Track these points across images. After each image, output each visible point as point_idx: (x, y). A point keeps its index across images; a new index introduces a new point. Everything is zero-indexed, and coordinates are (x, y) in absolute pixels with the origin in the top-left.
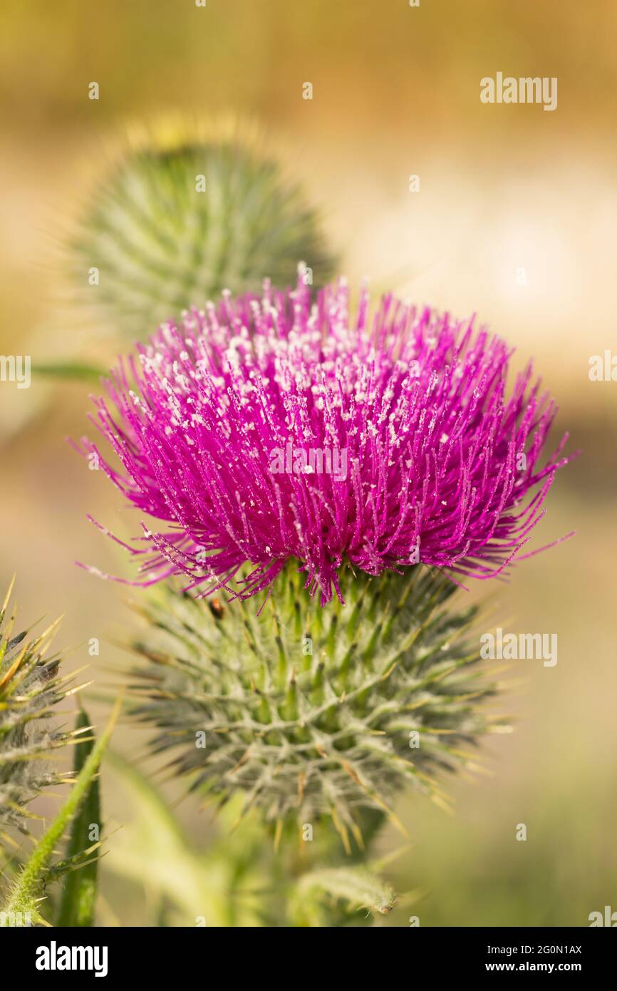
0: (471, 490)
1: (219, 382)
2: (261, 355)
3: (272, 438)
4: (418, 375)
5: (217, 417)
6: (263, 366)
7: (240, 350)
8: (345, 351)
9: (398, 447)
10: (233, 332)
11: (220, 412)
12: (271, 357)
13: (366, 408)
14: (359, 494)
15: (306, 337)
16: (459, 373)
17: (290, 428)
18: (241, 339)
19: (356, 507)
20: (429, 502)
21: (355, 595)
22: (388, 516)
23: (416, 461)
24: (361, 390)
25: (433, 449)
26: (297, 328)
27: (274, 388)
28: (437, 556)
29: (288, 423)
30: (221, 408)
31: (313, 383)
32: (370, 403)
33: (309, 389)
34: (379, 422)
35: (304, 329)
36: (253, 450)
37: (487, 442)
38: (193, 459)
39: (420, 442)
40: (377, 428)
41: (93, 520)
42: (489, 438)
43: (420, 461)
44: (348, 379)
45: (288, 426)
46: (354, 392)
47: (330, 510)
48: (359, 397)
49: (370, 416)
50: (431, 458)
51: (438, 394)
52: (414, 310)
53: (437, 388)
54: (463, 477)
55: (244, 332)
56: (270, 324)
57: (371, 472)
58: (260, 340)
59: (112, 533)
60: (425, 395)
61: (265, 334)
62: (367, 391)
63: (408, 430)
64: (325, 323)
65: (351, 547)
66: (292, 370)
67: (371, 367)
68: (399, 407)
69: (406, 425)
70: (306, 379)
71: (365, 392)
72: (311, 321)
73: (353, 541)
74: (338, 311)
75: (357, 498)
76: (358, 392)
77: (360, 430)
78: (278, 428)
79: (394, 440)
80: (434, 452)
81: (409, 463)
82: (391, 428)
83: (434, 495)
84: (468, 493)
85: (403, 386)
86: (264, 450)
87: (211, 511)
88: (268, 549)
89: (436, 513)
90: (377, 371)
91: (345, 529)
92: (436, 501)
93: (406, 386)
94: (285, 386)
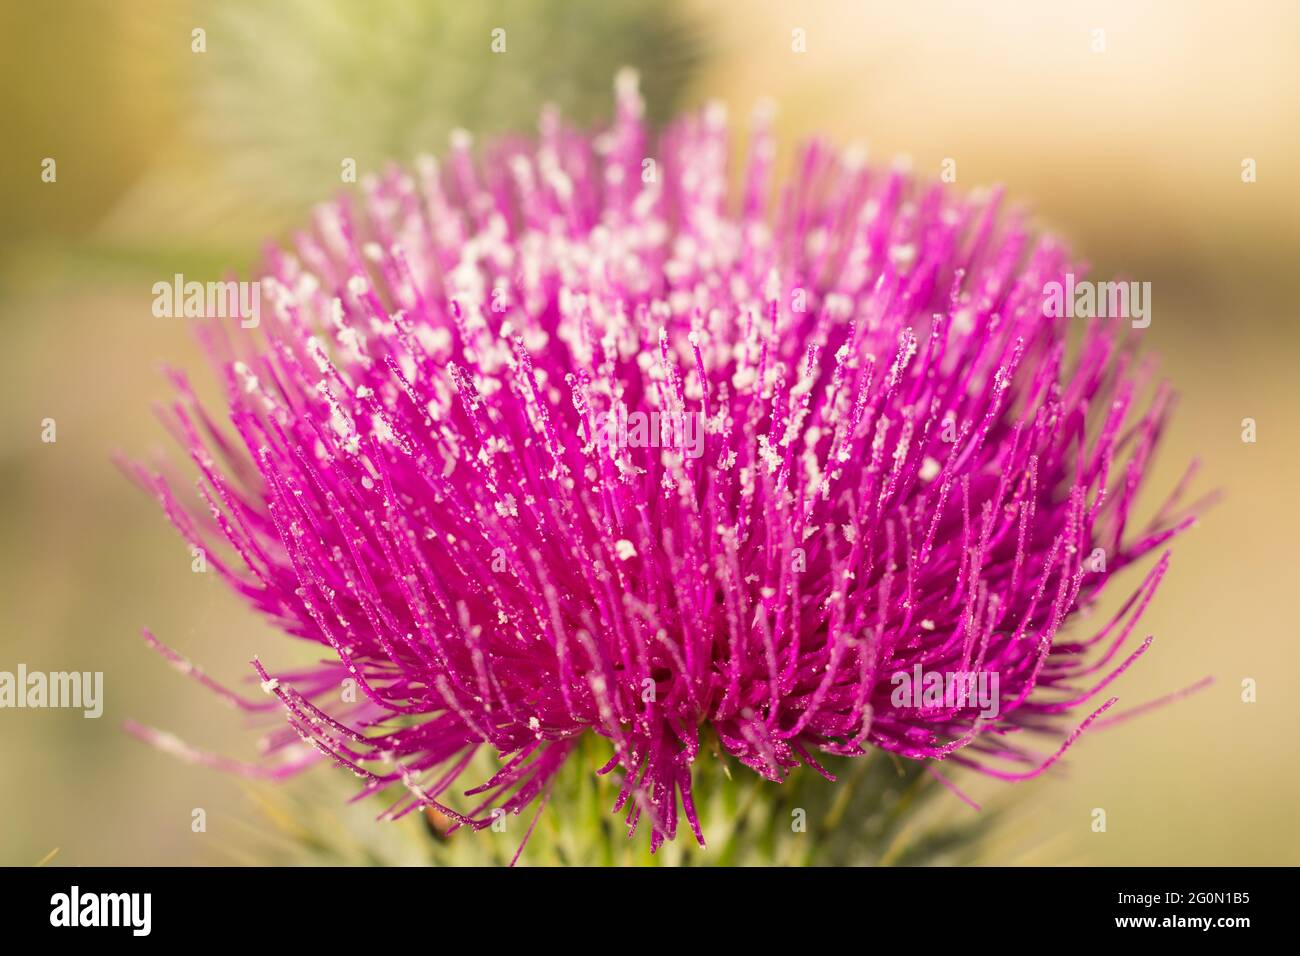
0: (987, 602)
1: (436, 340)
2: (532, 278)
3: (546, 475)
4: (874, 325)
5: (428, 423)
6: (534, 304)
7: (486, 265)
8: (717, 270)
9: (825, 497)
10: (473, 227)
11: (435, 410)
12: (552, 284)
13: (757, 405)
14: (737, 608)
15: (633, 237)
16: (963, 323)
17: (587, 450)
18: (492, 241)
19: (728, 636)
20: (896, 619)
21: (732, 802)
22: (802, 651)
23: (863, 529)
24: (748, 364)
25: (902, 509)
26: (612, 216)
27: (557, 357)
28: (910, 735)
29: (584, 438)
30: (439, 402)
31: (643, 346)
32: (766, 395)
33: (634, 358)
34: (785, 442)
35: (629, 220)
36: (504, 499)
37: (1024, 482)
38: (368, 522)
39: (874, 490)
40: (781, 451)
41: (157, 643)
42: (1028, 475)
43: (872, 530)
44: (718, 336)
45: (584, 446)
46: (732, 365)
47: (670, 645)
48: (743, 378)
49: (764, 427)
50: (899, 527)
51: (918, 369)
52: (865, 179)
53: (913, 359)
54: (969, 564)
55: (498, 226)
56: (555, 206)
57: (765, 552)
58: (533, 241)
59: (200, 669)
60: (887, 378)
61: (543, 229)
62: (758, 366)
63: (848, 457)
64: (674, 209)
65: (719, 716)
66: (599, 313)
67: (770, 312)
68: (828, 404)
69: (845, 446)
70: (627, 337)
71: (756, 366)
72: (644, 203)
73: (723, 705)
74: (702, 182)
75: (733, 618)
76: (740, 367)
77: (742, 462)
78: (561, 450)
79: (818, 482)
80: (904, 515)
81: (850, 532)
82: (810, 460)
83: (906, 605)
84: (980, 606)
85: (839, 360)
86: (527, 503)
87: (410, 636)
88: (534, 722)
89: (909, 642)
90: (784, 321)
91: (706, 679)
92: (908, 617)
93: (846, 359)
94: (582, 353)
